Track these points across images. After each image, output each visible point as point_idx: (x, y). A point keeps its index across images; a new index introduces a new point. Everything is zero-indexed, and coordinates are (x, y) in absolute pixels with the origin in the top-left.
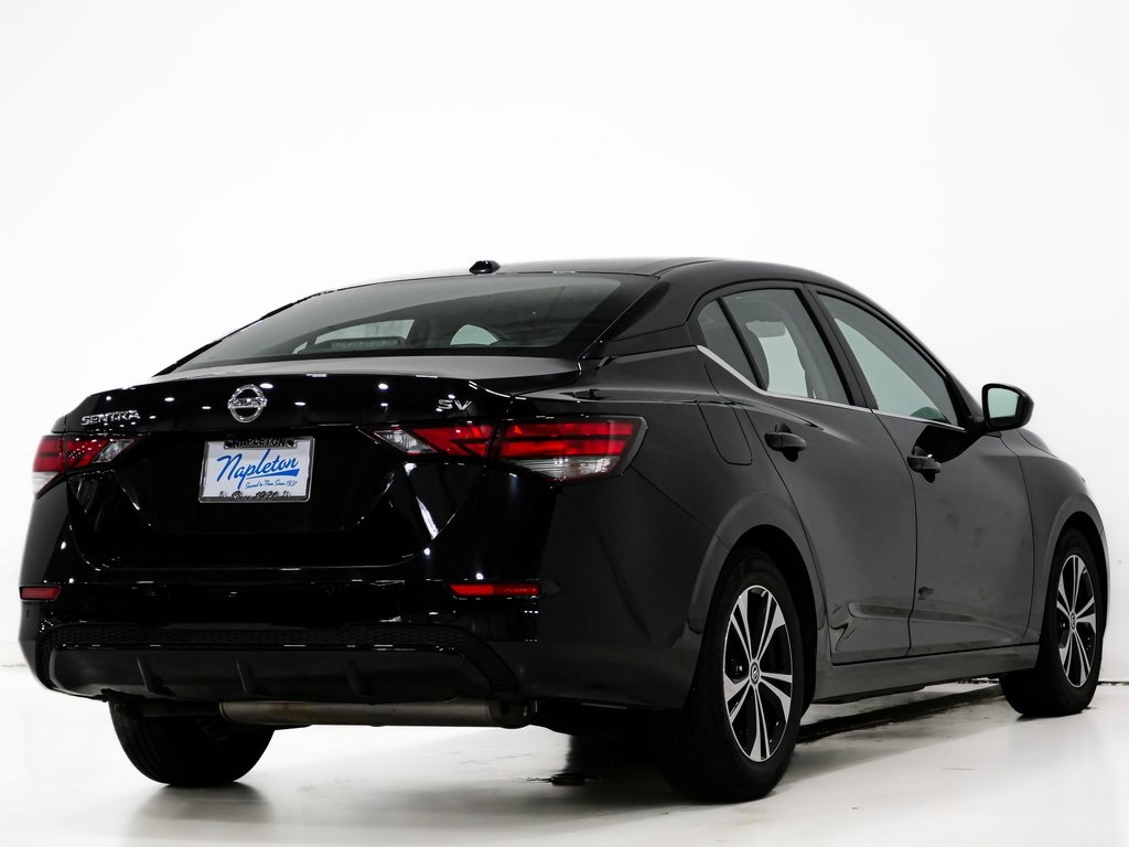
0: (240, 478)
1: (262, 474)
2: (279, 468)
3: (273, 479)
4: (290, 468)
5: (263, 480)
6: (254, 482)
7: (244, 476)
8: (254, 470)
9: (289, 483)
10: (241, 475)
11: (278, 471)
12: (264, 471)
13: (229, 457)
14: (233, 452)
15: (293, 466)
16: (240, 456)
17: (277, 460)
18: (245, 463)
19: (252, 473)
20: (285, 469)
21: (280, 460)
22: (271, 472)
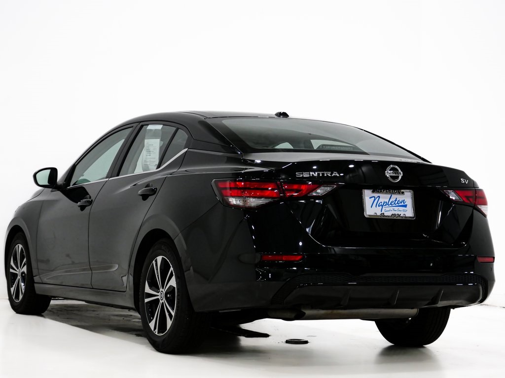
0: (381, 207)
1: (390, 206)
2: (398, 203)
3: (396, 208)
4: (402, 204)
5: (391, 208)
6: (388, 209)
7: (383, 206)
8: (386, 204)
9: (404, 210)
10: (381, 205)
11: (397, 205)
12: (391, 204)
13: (374, 197)
14: (376, 195)
15: (404, 203)
16: (379, 197)
17: (396, 200)
18: (382, 200)
19: (386, 205)
20: (400, 204)
21: (398, 200)
22: (394, 205)
